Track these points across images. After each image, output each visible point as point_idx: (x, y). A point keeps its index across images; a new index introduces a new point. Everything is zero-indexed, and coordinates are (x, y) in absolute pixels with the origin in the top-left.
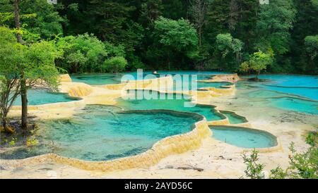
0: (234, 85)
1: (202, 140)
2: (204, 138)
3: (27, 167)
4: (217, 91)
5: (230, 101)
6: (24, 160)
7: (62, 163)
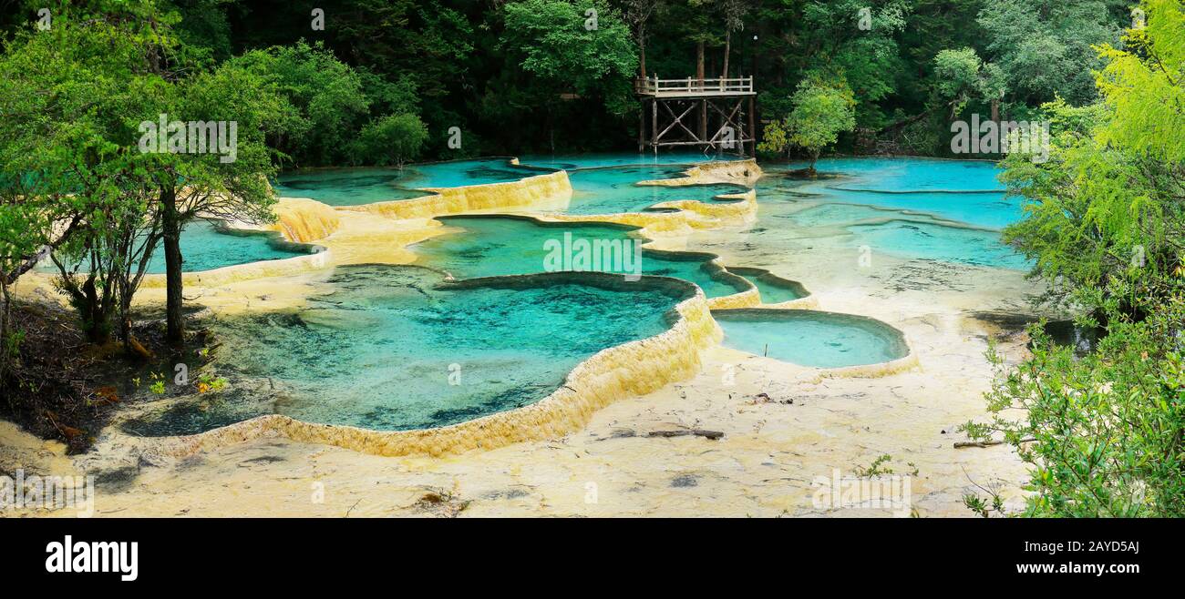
0: (752, 193)
1: (701, 353)
2: (704, 346)
3: (212, 457)
4: (705, 213)
5: (745, 238)
6: (202, 436)
7: (308, 439)
